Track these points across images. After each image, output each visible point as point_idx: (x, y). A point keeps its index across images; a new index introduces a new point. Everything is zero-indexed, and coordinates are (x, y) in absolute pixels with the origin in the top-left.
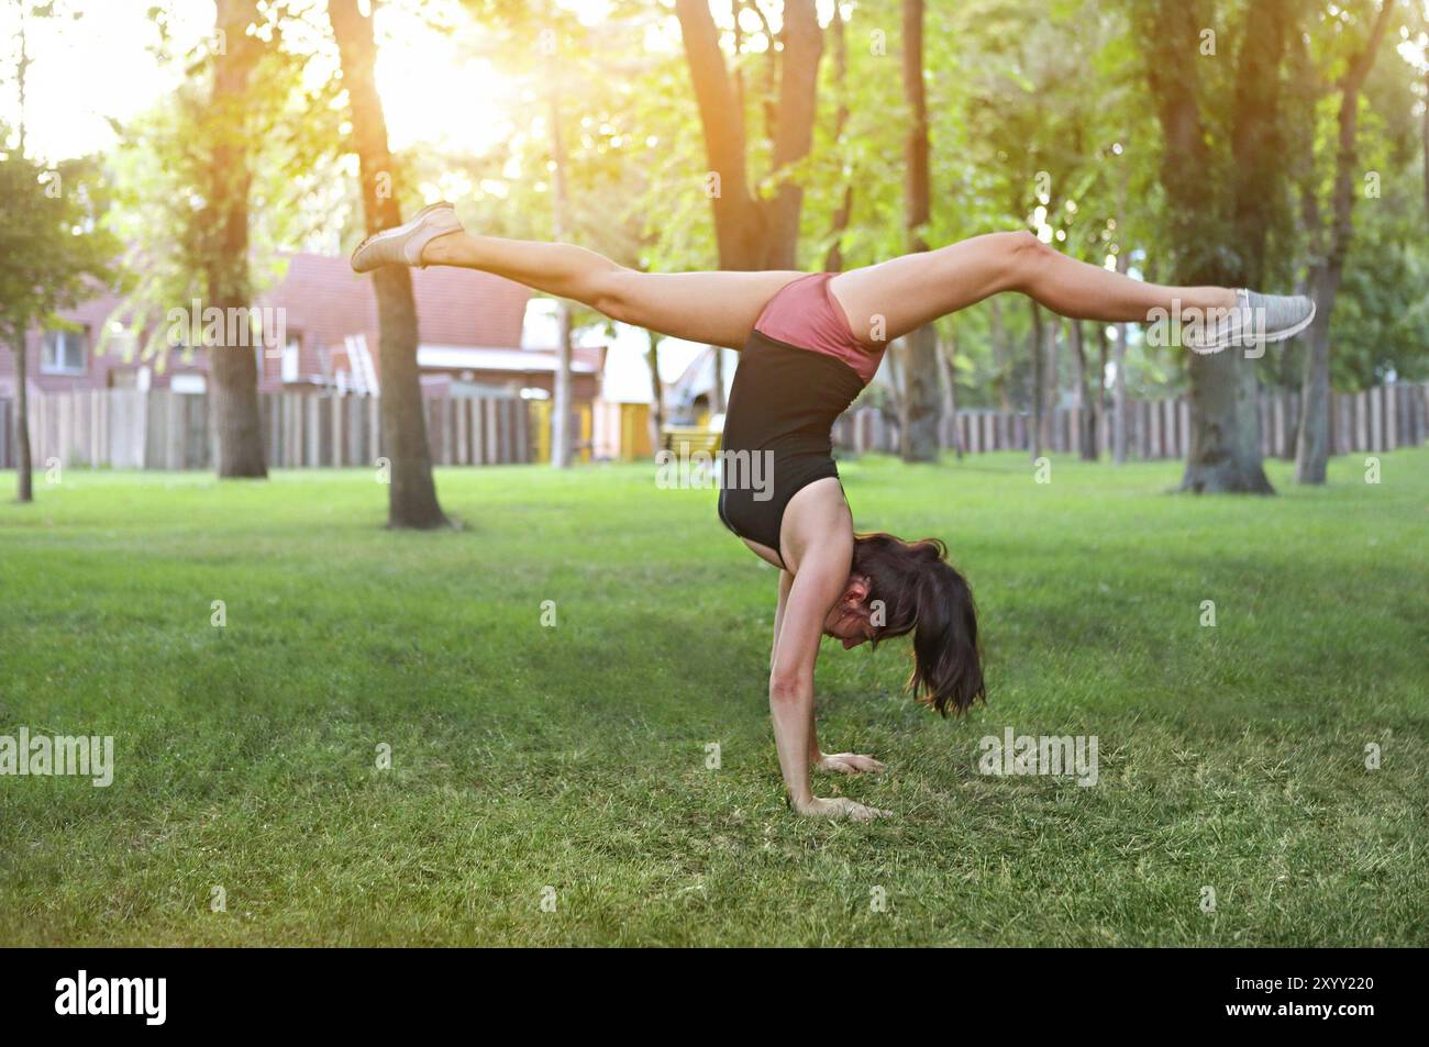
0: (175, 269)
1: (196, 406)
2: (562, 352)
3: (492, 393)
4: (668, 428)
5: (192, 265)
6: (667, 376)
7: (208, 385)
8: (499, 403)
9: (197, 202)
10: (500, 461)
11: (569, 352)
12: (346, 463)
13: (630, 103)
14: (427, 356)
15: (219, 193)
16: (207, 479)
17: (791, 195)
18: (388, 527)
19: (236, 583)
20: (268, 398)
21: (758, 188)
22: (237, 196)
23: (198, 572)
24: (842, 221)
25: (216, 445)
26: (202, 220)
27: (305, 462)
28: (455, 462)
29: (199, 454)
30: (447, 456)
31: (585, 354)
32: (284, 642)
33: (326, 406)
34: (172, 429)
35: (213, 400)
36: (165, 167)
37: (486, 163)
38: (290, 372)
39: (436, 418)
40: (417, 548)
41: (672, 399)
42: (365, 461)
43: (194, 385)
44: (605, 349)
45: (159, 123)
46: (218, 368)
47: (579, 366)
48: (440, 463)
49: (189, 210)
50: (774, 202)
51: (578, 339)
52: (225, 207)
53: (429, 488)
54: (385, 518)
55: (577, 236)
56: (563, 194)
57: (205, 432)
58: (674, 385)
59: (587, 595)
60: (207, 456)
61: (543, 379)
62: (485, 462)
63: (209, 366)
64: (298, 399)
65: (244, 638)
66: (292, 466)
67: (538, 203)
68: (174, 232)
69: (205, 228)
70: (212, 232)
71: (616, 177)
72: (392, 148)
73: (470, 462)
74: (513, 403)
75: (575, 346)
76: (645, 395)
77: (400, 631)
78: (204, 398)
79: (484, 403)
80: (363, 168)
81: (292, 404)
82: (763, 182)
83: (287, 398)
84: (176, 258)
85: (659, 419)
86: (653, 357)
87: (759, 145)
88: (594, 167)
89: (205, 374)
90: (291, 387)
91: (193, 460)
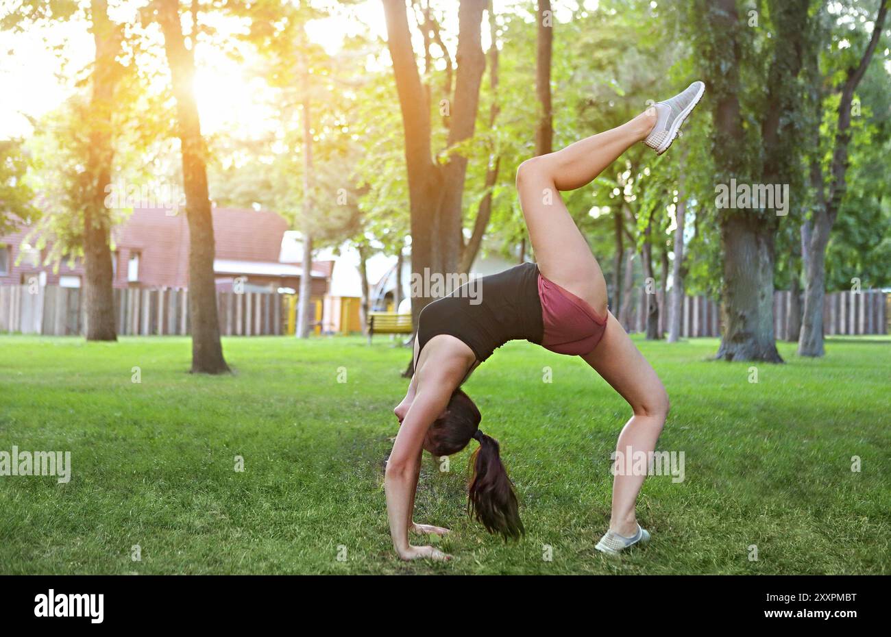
0: (65, 210)
1: (74, 296)
2: (305, 264)
3: (259, 290)
4: (371, 313)
5: (76, 207)
6: (372, 280)
7: (82, 282)
8: (263, 296)
9: (80, 168)
10: (262, 333)
11: (310, 264)
12: (165, 332)
13: (355, 105)
14: (219, 266)
15: (93, 163)
16: (81, 340)
17: (459, 163)
18: (191, 372)
19: (96, 404)
20: (118, 291)
21: (437, 157)
22: (105, 165)
23: (73, 397)
24: (492, 178)
25: (86, 320)
26: (83, 179)
27: (140, 332)
28: (234, 333)
29: (75, 325)
30: (229, 330)
31: (320, 266)
32: (124, 440)
33: (154, 297)
34: (59, 310)
35: (85, 292)
36: (61, 147)
37: (261, 144)
38: (133, 275)
39: (223, 305)
40: (208, 384)
41: (374, 295)
42: (178, 332)
43: (74, 283)
44: (333, 263)
45: (58, 118)
46: (89, 271)
47: (314, 274)
48: (225, 334)
49: (75, 172)
50: (448, 165)
51: (315, 256)
52: (97, 172)
53: (218, 348)
54: (189, 366)
55: (317, 189)
56: (310, 164)
57: (79, 311)
58: (375, 286)
59: (317, 416)
60: (80, 326)
61: (292, 281)
62: (253, 334)
63: (83, 271)
64: (137, 291)
65: (100, 437)
66: (132, 334)
67: (293, 170)
68: (65, 187)
69: (84, 185)
70: (89, 188)
71: (344, 152)
72: (203, 133)
73: (244, 333)
74: (272, 296)
75: (314, 260)
76: (358, 292)
77: (197, 435)
78: (79, 291)
79: (254, 296)
80: (184, 146)
81: (133, 295)
82: (440, 153)
83: (131, 291)
84: (65, 203)
85: (366, 307)
86: (363, 269)
87: (439, 131)
88: (330, 146)
89: (80, 277)
90: (133, 284)
91: (71, 330)
